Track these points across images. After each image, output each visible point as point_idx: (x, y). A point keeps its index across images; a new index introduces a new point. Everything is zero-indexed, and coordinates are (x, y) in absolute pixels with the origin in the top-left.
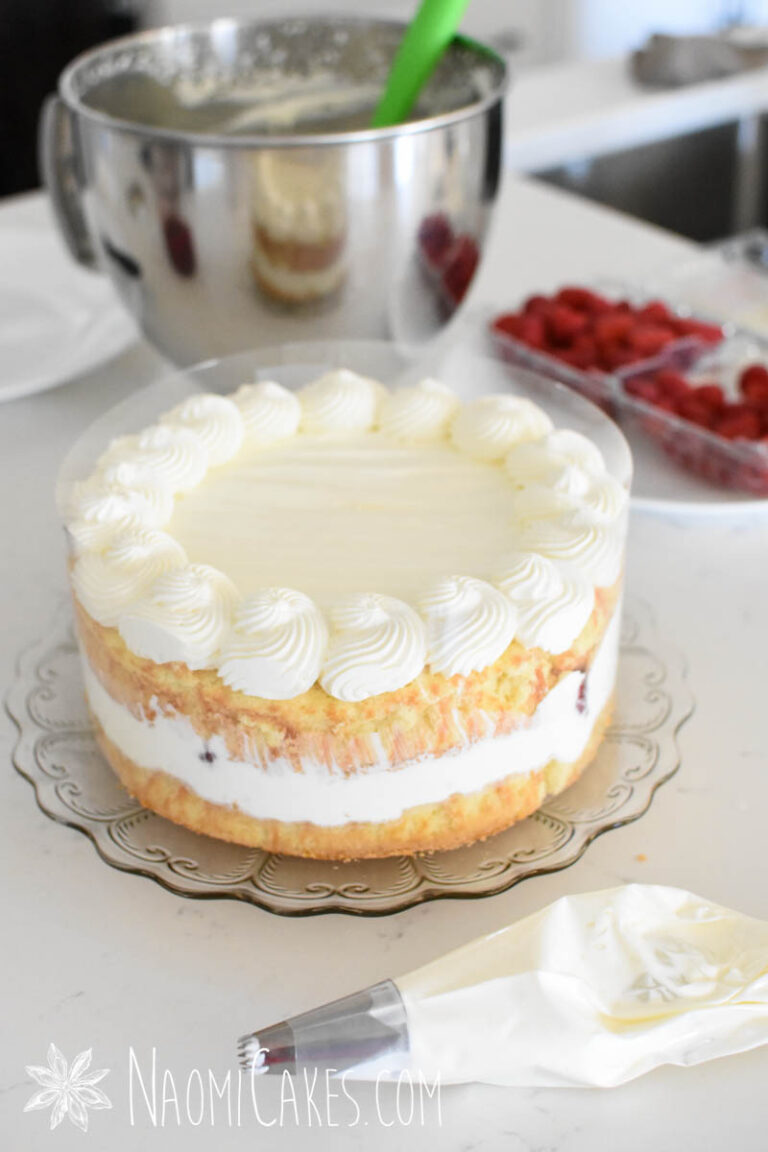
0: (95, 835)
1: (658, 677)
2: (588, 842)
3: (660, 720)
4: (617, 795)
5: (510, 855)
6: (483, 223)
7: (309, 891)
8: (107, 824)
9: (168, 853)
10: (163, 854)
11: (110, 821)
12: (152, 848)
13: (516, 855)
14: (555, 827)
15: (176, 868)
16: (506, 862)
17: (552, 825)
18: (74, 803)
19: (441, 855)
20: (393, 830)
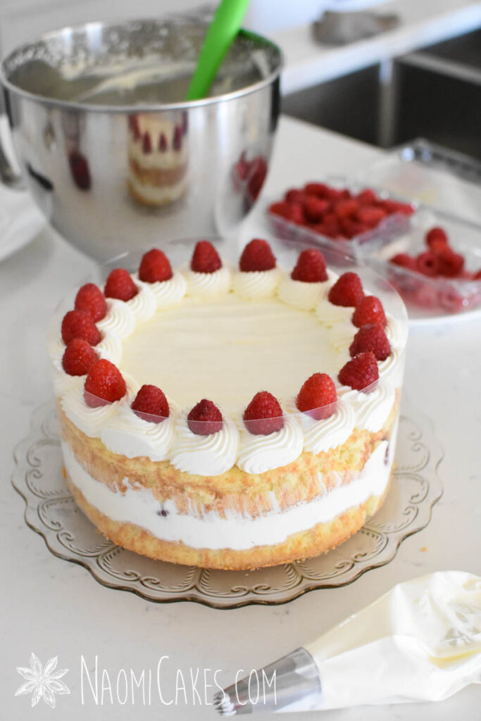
0: (91, 567)
1: (417, 435)
2: (399, 545)
3: (424, 463)
4: (409, 513)
5: (353, 556)
6: (270, 147)
7: (233, 591)
8: (95, 559)
9: (139, 575)
10: (136, 575)
11: (97, 556)
12: (128, 572)
13: (356, 557)
14: (375, 538)
15: (146, 583)
16: (351, 562)
17: (373, 536)
18: (71, 546)
19: (309, 561)
20: (281, 549)
